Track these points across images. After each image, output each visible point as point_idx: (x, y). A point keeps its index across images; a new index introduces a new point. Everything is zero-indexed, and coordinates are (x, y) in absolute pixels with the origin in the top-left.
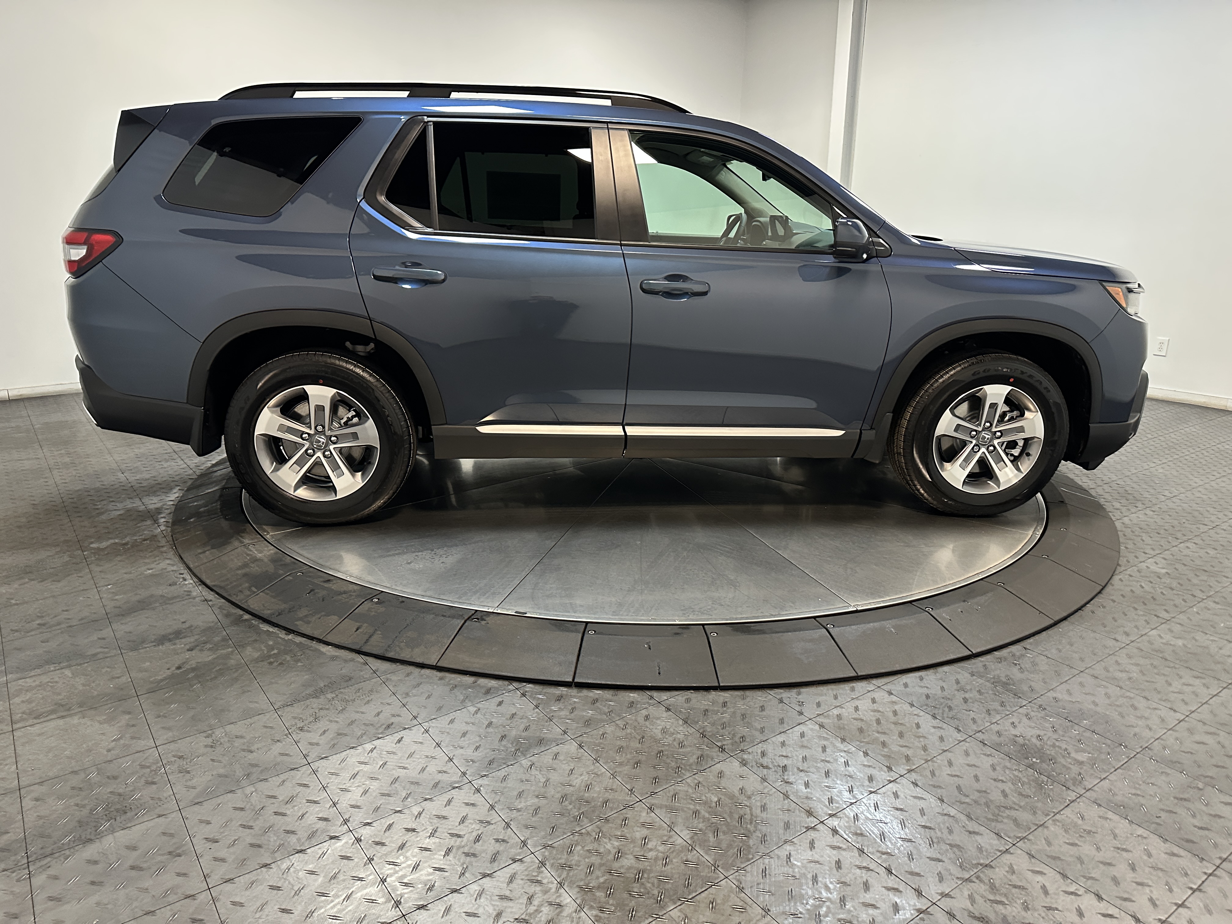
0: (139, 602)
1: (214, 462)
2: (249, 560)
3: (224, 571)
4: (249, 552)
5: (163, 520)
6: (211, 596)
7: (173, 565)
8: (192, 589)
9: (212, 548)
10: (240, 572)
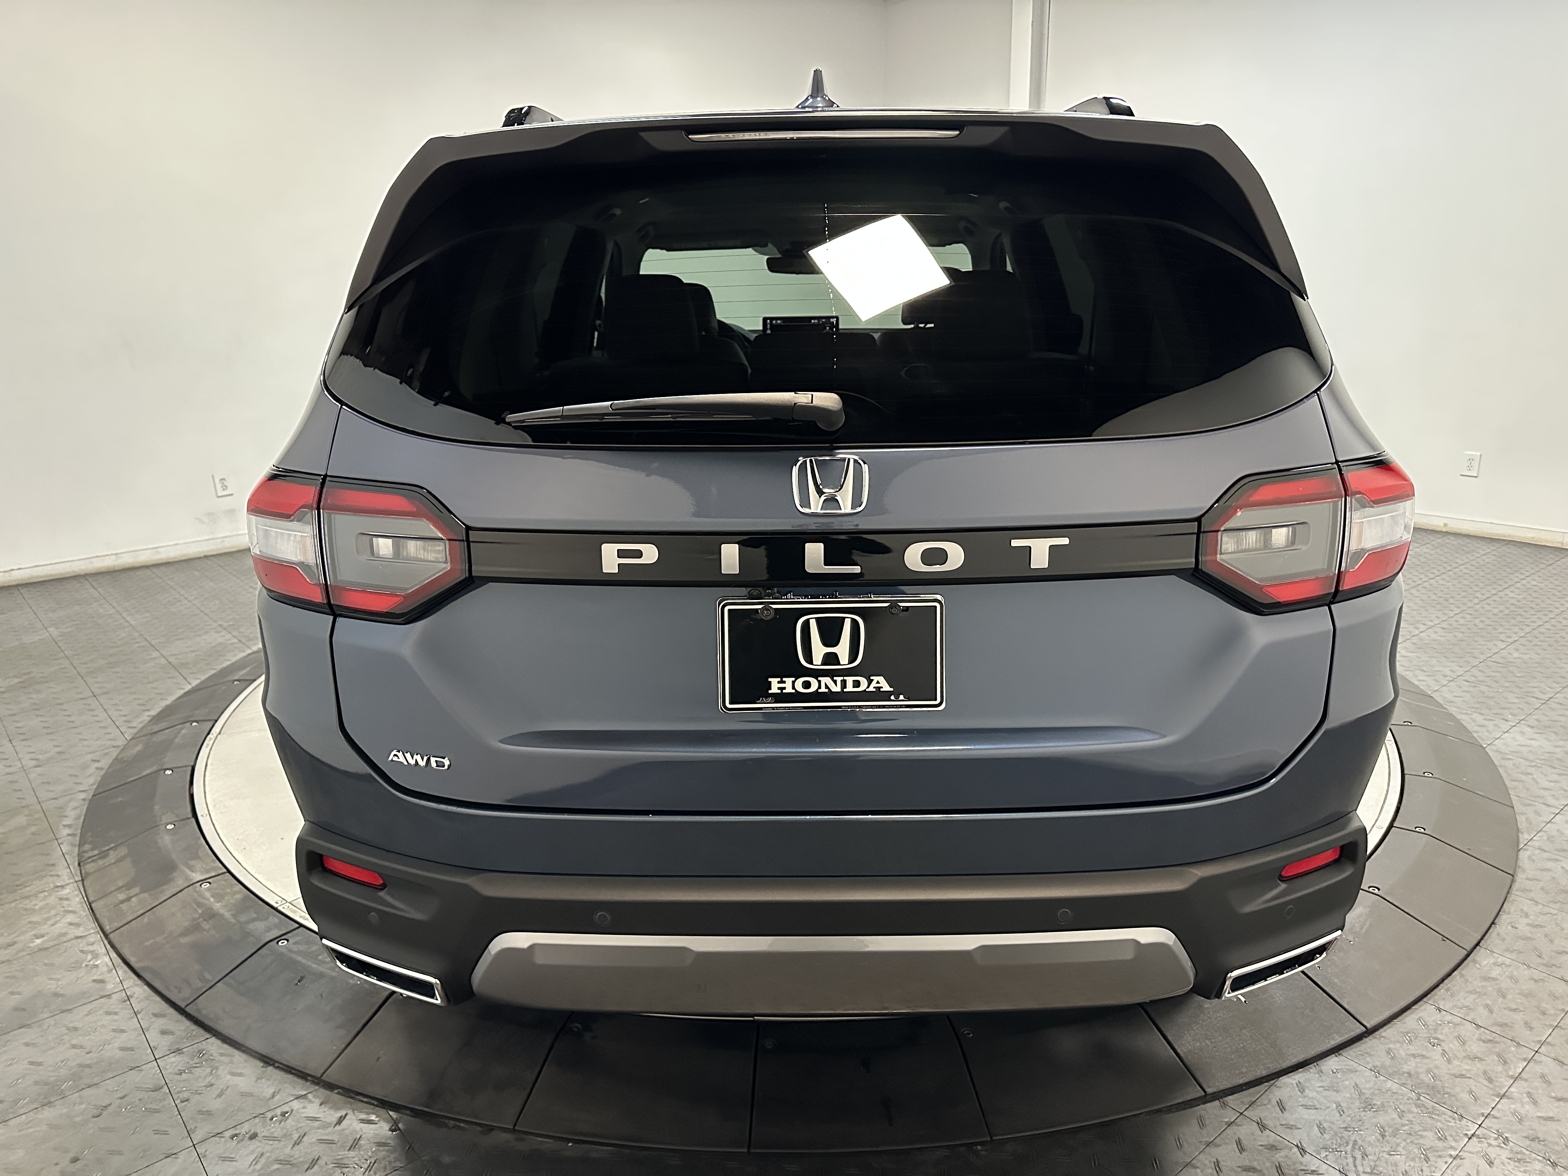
0: (16, 1009)
1: (154, 713)
2: (201, 915)
3: (159, 939)
4: (201, 900)
5: (67, 831)
6: (139, 990)
7: (78, 925)
8: (107, 977)
9: (142, 892)
10: (183, 940)
